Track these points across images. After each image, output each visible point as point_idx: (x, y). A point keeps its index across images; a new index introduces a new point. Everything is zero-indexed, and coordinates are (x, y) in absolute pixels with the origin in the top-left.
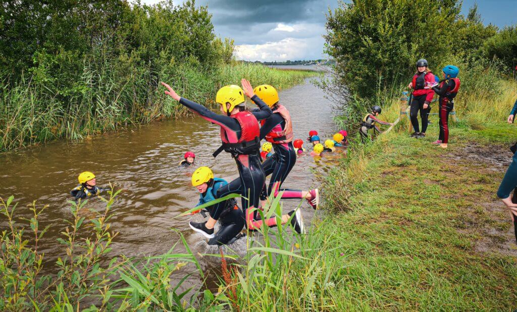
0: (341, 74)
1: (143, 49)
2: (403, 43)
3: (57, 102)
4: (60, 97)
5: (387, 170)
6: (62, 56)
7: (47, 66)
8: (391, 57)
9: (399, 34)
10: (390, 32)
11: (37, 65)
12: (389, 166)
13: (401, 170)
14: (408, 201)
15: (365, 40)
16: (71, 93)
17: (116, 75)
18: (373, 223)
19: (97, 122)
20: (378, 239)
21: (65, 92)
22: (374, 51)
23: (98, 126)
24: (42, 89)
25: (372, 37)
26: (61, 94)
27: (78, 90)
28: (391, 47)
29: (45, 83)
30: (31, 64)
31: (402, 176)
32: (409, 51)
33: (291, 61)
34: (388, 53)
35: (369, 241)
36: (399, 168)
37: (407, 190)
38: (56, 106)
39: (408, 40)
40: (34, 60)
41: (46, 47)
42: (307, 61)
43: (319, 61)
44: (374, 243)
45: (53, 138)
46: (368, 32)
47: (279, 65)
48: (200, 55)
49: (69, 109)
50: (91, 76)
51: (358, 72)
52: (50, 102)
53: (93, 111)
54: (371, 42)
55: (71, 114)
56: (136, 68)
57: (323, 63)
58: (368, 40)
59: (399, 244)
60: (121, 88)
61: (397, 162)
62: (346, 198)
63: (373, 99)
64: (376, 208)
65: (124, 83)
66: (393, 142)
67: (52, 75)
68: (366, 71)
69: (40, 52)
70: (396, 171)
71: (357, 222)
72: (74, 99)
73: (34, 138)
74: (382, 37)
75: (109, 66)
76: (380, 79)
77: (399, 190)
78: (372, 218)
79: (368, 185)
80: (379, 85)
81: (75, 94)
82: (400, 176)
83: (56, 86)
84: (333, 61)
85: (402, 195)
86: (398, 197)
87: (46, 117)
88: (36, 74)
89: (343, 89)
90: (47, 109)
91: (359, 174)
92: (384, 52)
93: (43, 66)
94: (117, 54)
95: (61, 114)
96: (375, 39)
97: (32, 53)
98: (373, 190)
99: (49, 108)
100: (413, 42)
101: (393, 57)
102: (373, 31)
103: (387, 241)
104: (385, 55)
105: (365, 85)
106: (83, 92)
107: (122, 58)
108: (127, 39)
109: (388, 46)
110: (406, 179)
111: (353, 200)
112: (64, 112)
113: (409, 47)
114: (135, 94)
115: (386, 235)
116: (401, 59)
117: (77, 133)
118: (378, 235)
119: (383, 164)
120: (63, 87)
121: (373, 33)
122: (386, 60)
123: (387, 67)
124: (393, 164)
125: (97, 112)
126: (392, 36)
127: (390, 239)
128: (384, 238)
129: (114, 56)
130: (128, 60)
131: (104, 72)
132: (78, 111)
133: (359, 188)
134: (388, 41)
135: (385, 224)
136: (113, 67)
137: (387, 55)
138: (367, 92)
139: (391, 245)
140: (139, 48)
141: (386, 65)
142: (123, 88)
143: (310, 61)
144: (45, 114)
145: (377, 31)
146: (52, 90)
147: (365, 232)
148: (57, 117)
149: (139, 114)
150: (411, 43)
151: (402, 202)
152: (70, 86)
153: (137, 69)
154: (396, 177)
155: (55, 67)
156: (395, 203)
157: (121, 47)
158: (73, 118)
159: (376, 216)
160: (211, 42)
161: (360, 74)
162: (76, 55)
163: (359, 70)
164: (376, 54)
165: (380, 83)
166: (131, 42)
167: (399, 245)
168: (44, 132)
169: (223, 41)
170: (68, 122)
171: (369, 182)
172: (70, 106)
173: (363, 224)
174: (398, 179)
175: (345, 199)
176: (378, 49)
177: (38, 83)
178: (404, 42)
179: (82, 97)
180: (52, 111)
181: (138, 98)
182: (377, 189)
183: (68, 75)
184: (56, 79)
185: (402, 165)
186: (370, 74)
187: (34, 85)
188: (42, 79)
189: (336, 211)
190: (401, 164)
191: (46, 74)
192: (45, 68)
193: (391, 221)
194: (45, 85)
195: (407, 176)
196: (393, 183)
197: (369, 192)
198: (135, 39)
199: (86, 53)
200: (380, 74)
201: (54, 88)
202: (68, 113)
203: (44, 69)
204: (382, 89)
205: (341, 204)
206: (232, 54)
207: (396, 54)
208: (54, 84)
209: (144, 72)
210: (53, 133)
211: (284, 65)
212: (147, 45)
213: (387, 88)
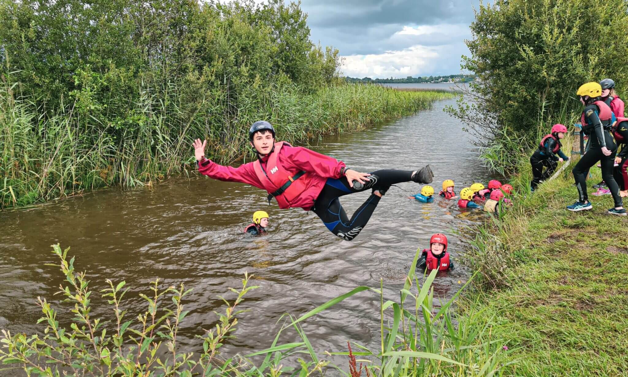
0: (487, 97)
1: (218, 65)
2: (577, 55)
3: (107, 136)
4: (111, 131)
5: (555, 232)
6: (112, 74)
7: (94, 88)
8: (560, 75)
9: (572, 43)
10: (560, 40)
11: (80, 87)
12: (558, 227)
13: (576, 233)
14: (586, 276)
15: (524, 50)
16: (124, 125)
17: (183, 100)
18: (540, 306)
19: (159, 164)
20: (550, 327)
21: (117, 123)
22: (535, 66)
23: (160, 169)
24: (87, 120)
25: (533, 47)
26: (112, 126)
27: (134, 121)
28: (560, 61)
29: (91, 112)
30: (71, 86)
31: (577, 241)
32: (584, 66)
33: (413, 77)
34: (556, 69)
35: (538, 330)
36: (573, 230)
37: (584, 260)
38: (105, 143)
39: (585, 50)
40: (76, 80)
41: (91, 63)
42: (435, 77)
43: (452, 77)
44: (543, 332)
45: (103, 185)
46: (527, 40)
47: (396, 83)
48: (292, 72)
49: (122, 146)
50: (150, 102)
51: (512, 95)
52: (97, 137)
53: (153, 148)
54: (532, 54)
55: (126, 153)
56: (209, 91)
57: (457, 80)
58: (528, 51)
59: (578, 334)
60: (189, 118)
61: (570, 222)
62: (501, 270)
63: (531, 133)
64: (543, 284)
65: (193, 110)
66: (562, 194)
67: (100, 100)
68: (524, 93)
69: (83, 69)
70: (569, 234)
71: (518, 304)
72: (128, 132)
73: (78, 185)
74: (548, 46)
75: (172, 88)
76: (544, 105)
77: (573, 261)
78: (539, 299)
79: (531, 253)
80: (542, 114)
81: (130, 126)
82: (574, 242)
83: (105, 115)
84: (472, 78)
85: (577, 267)
86: (573, 271)
87: (93, 156)
88: (79, 100)
89: (490, 119)
90: (95, 146)
91: (517, 237)
92: (551, 67)
93: (88, 89)
94: (184, 71)
95: (112, 152)
96: (539, 50)
97: (72, 71)
98: (538, 261)
99: (97, 145)
100: (591, 54)
101: (562, 75)
102: (535, 38)
103: (563, 330)
104: (552, 71)
105: (521, 112)
106: (141, 123)
107: (191, 76)
108: (197, 51)
109: (555, 59)
110: (583, 245)
111: (510, 273)
112: (116, 150)
113: (586, 61)
114: (207, 126)
115: (559, 323)
116: (573, 77)
117: (133, 177)
118: (549, 322)
119: (551, 224)
120: (115, 116)
121: (536, 41)
122: (553, 78)
123: (553, 89)
124: (564, 225)
125: (158, 150)
126: (562, 45)
127: (565, 327)
128: (558, 326)
129: (180, 74)
130: (198, 79)
131: (167, 97)
132: (134, 148)
133: (518, 256)
134: (556, 52)
135: (557, 307)
136: (178, 89)
137: (554, 73)
138: (524, 123)
139: (568, 336)
140: (212, 63)
141: (552, 86)
142: (192, 118)
143: (440, 77)
144: (92, 153)
145: (542, 38)
146: (101, 121)
147: (530, 317)
148: (107, 156)
149: (212, 153)
150: (589, 55)
151: (579, 277)
152: (123, 116)
153: (211, 91)
154: (568, 243)
155: (103, 90)
156: (569, 278)
157: (189, 63)
158: (127, 157)
159: (545, 296)
160: (308, 54)
161: (515, 98)
162: (131, 74)
163: (514, 92)
164: (539, 71)
165: (543, 110)
166: (203, 54)
167: (578, 336)
168: (91, 177)
169: (324, 51)
170: (122, 163)
171: (531, 249)
172: (123, 141)
173: (527, 306)
174: (572, 246)
175: (500, 273)
176: (542, 63)
177: (81, 111)
178: (578, 53)
179: (138, 129)
180: (101, 149)
181: (212, 131)
182: (542, 259)
183: (121, 100)
184: (106, 105)
185: (576, 227)
186: (529, 97)
187: (76, 113)
188: (87, 106)
189: (488, 287)
190: (575, 225)
191: (92, 100)
192: (91, 91)
193: (565, 304)
194: (91, 114)
195: (584, 241)
196: (564, 250)
197: (533, 263)
198: (207, 51)
199: (143, 71)
200: (544, 99)
201: (102, 117)
202: (121, 151)
203: (90, 93)
204: (545, 119)
205: (495, 278)
206: (335, 70)
207: (566, 71)
208: (102, 113)
209: (219, 96)
210: (102, 177)
211: (403, 82)
212: (223, 58)
213: (552, 117)
